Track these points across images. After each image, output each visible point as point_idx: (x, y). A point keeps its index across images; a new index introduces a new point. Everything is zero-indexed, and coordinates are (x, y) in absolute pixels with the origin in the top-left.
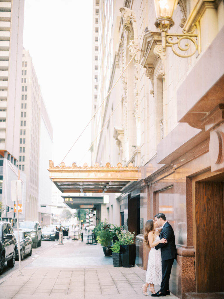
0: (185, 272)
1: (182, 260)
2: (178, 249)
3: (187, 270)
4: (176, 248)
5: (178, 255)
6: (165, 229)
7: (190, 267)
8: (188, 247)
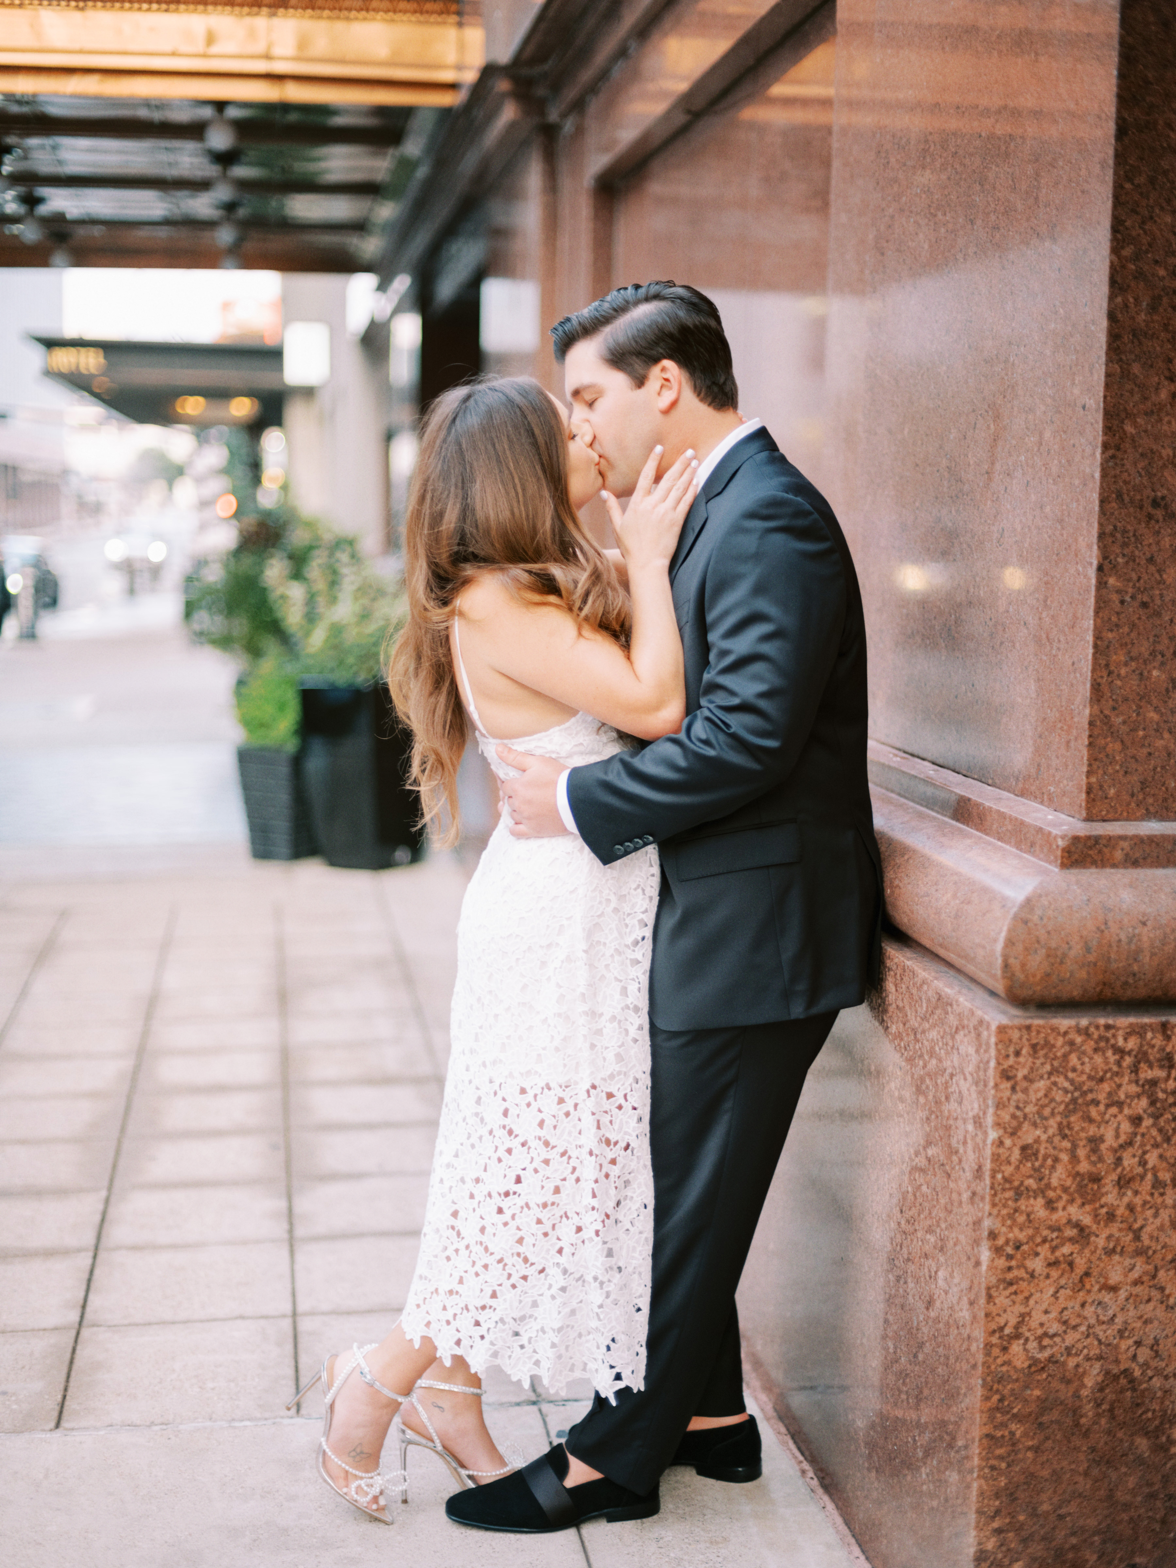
0: (1037, 1265)
1: (1006, 1075)
2: (905, 850)
3: (1083, 1234)
4: (879, 822)
5: (903, 938)
6: (737, 529)
7: (1123, 1183)
8: (1111, 841)
